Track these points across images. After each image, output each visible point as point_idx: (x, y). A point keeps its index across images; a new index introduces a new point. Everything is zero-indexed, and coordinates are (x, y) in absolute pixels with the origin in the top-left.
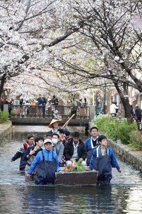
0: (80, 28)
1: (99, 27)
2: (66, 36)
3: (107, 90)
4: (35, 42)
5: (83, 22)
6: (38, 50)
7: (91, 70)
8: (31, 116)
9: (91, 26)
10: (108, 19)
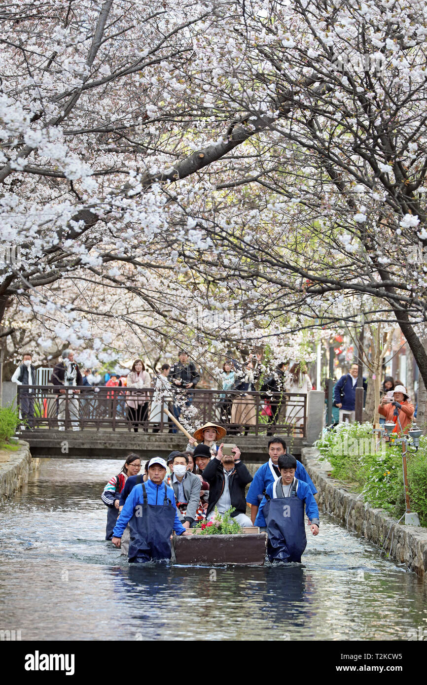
0: (280, 116)
1: (347, 115)
2: (230, 147)
3: (367, 335)
4: (119, 165)
5: (288, 97)
6: (131, 193)
7: (315, 266)
8: (98, 424)
9: (315, 111)
10: (377, 86)
